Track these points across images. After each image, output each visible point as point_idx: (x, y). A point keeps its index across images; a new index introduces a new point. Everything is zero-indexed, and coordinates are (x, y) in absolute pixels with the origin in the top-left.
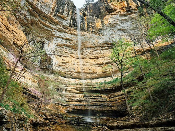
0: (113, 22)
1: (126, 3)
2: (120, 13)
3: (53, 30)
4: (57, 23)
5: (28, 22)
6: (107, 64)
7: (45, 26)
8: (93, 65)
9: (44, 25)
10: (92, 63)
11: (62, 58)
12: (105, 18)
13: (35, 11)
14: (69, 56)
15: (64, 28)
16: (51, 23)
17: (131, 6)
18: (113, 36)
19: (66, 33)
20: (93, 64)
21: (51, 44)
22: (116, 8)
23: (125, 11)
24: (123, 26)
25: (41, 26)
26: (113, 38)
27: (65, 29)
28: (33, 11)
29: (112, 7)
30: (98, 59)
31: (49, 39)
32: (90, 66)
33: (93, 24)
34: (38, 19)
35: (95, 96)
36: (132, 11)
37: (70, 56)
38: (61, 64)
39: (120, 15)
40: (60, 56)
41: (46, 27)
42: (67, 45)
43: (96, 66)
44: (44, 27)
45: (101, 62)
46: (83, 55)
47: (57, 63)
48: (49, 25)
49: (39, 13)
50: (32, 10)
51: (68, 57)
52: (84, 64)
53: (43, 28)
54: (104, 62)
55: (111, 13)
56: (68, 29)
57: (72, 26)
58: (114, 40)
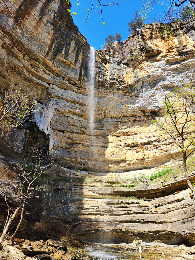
0: (154, 73)
1: (177, 42)
2: (167, 58)
3: (49, 84)
4: (57, 74)
5: (3, 68)
6: (145, 145)
7: (36, 78)
8: (120, 147)
9: (33, 74)
10: (118, 143)
11: (66, 134)
12: (140, 67)
13: (16, 47)
14: (78, 131)
15: (70, 83)
16: (47, 72)
17: (186, 46)
18: (155, 97)
19: (74, 91)
20: (121, 145)
21: (45, 109)
22: (160, 49)
23: (176, 53)
24: (173, 79)
25: (28, 76)
26: (154, 101)
27: (72, 84)
28: (13, 47)
29: (154, 48)
30: (128, 137)
31: (42, 101)
32: (114, 149)
33: (120, 77)
34: (21, 63)
35: (128, 203)
36: (188, 54)
37: (81, 132)
38: (64, 145)
39: (167, 61)
40: (63, 131)
41: (38, 79)
42: (75, 113)
43: (126, 148)
44: (34, 78)
45: (135, 142)
46: (102, 129)
47: (56, 143)
48: (43, 76)
49: (24, 53)
50: (10, 44)
51: (77, 133)
52: (104, 145)
53: (32, 81)
54: (140, 141)
55: (150, 58)
56: (77, 85)
57: (84, 79)
58: (157, 104)
